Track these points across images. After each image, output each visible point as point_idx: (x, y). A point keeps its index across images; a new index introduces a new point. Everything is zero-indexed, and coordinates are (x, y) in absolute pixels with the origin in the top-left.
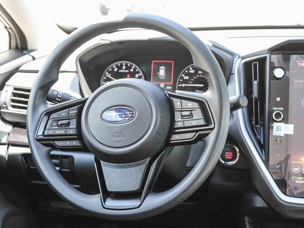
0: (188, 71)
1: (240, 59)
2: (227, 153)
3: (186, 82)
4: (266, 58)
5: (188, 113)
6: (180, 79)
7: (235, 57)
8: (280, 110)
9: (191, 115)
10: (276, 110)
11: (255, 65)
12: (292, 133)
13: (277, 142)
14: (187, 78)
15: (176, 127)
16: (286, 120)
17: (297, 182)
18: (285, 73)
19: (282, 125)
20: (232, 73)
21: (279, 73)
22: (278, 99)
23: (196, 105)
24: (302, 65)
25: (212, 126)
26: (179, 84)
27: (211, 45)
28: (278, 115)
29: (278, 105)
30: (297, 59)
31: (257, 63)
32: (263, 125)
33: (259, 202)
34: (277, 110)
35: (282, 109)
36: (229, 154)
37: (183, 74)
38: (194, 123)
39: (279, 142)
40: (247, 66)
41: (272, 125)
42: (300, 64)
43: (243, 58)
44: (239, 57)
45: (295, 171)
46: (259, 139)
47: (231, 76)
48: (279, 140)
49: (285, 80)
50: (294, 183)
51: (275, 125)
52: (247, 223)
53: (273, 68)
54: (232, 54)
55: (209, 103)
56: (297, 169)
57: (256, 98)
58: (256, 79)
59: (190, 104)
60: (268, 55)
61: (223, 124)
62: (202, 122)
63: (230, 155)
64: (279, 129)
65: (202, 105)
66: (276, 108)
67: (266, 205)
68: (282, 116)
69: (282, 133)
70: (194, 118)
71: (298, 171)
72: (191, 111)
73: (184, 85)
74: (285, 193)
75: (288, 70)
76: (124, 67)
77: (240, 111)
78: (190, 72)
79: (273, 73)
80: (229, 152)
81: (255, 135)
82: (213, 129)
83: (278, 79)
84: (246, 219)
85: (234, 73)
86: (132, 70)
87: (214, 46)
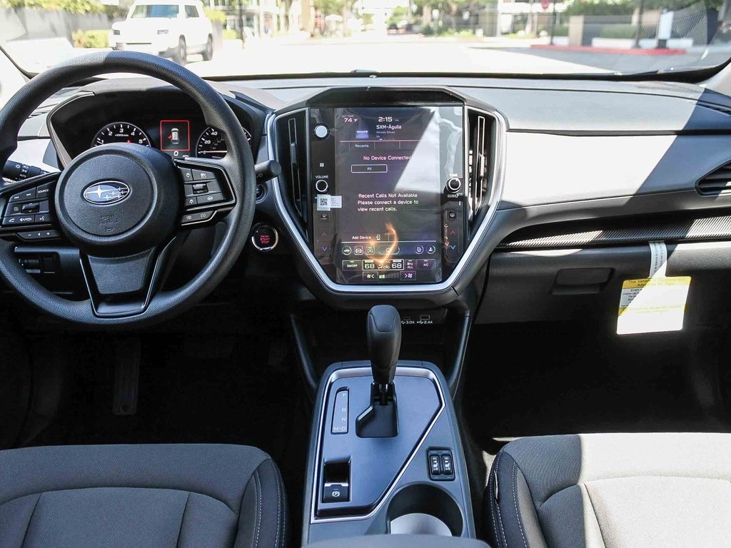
0: (210, 134)
1: (274, 115)
2: (263, 236)
3: (207, 147)
4: (305, 111)
5: (201, 186)
6: (200, 143)
7: (268, 114)
8: (325, 179)
9: (205, 189)
11: (292, 123)
12: (341, 207)
13: (323, 219)
14: (208, 142)
15: (187, 205)
16: (332, 192)
17: (349, 266)
18: (329, 132)
19: (328, 197)
20: (263, 134)
21: (321, 131)
22: (322, 165)
23: (211, 175)
24: (349, 121)
25: (233, 202)
26: (198, 151)
27: (234, 96)
28: (322, 186)
29: (322, 172)
30: (344, 114)
31: (295, 119)
32: (306, 199)
33: (306, 295)
34: (321, 178)
35: (327, 177)
37: (203, 137)
38: (210, 199)
39: (325, 219)
40: (282, 124)
41: (316, 198)
42: (347, 119)
43: (277, 114)
44: (273, 113)
45: (346, 253)
46: (301, 216)
47: (263, 137)
48: (324, 217)
49: (330, 140)
50: (345, 267)
51: (319, 197)
52: (293, 321)
53: (313, 126)
54: (264, 109)
55: (228, 171)
57: (294, 164)
58: (293, 141)
59: (203, 175)
60: (307, 109)
61: (247, 197)
62: (220, 197)
63: (267, 239)
64: (324, 202)
65: (219, 174)
67: (314, 298)
68: (327, 187)
69: (328, 207)
70: (210, 192)
71: (349, 252)
72: (206, 183)
73: (205, 152)
74: (334, 281)
75: (333, 127)
76: (122, 131)
77: (275, 180)
78: (213, 134)
79: (314, 132)
80: (266, 235)
81: (295, 211)
82: (234, 205)
83: (323, 138)
84: (292, 316)
85: (266, 133)
86: (133, 134)
87: (237, 98)
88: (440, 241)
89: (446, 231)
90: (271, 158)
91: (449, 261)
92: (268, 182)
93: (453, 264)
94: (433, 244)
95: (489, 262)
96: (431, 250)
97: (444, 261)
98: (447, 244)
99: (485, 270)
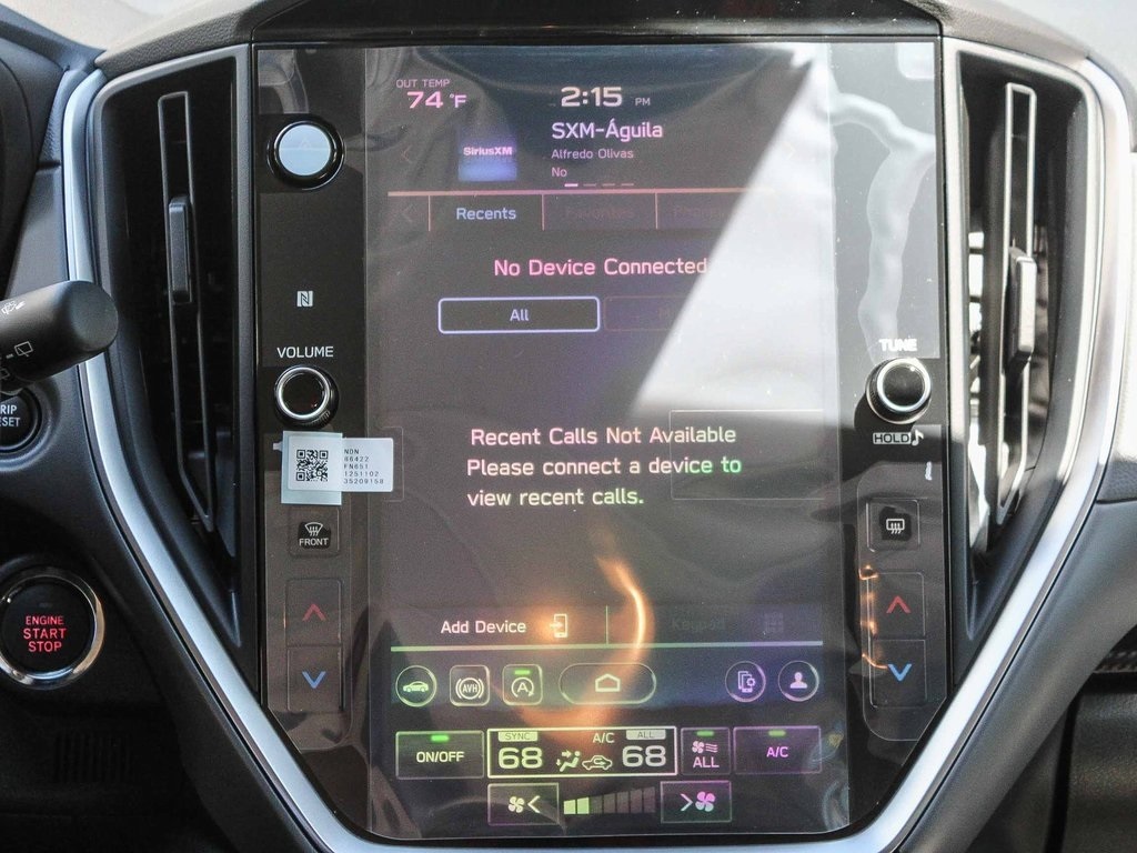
1: (97, 74)
2: (36, 620)
4: (229, 63)
7: (68, 69)
8: (318, 362)
10: (296, 362)
11: (174, 108)
12: (388, 487)
13: (308, 541)
16: (350, 419)
17: (427, 757)
18: (340, 150)
19: (332, 444)
20: (43, 158)
21: (305, 149)
22: (305, 299)
24: (428, 103)
28: (304, 393)
29: (305, 329)
30: (406, 68)
31: (186, 94)
32: (231, 448)
34: (295, 359)
35: (326, 351)
36: (48, 627)
39: (318, 542)
40: (129, 116)
41: (276, 446)
42: (421, 94)
43: (111, 69)
44: (91, 68)
45: (411, 696)
46: (209, 528)
47: (40, 173)
48: (314, 531)
49: (341, 189)
50: (409, 762)
51: (293, 445)
53: (268, 124)
54: (50, 48)
56: (423, 687)
57: (179, 296)
58: (178, 190)
60: (240, 52)
63: (54, 633)
64: (314, 465)
66: (296, 352)
68: (327, 396)
69: (332, 488)
71: (427, 694)
74: (357, 826)
75: (356, 127)
77: (92, 371)
79: (274, 153)
80: (48, 613)
81: (186, 510)
83: (313, 181)
85: (56, 156)
88: (843, 644)
89: (868, 598)
90: (79, 271)
91: (884, 733)
92: (61, 379)
93: (902, 747)
94: (809, 654)
95: (1066, 735)
96: (799, 683)
97: (857, 735)
98: (869, 660)
99: (1048, 771)
